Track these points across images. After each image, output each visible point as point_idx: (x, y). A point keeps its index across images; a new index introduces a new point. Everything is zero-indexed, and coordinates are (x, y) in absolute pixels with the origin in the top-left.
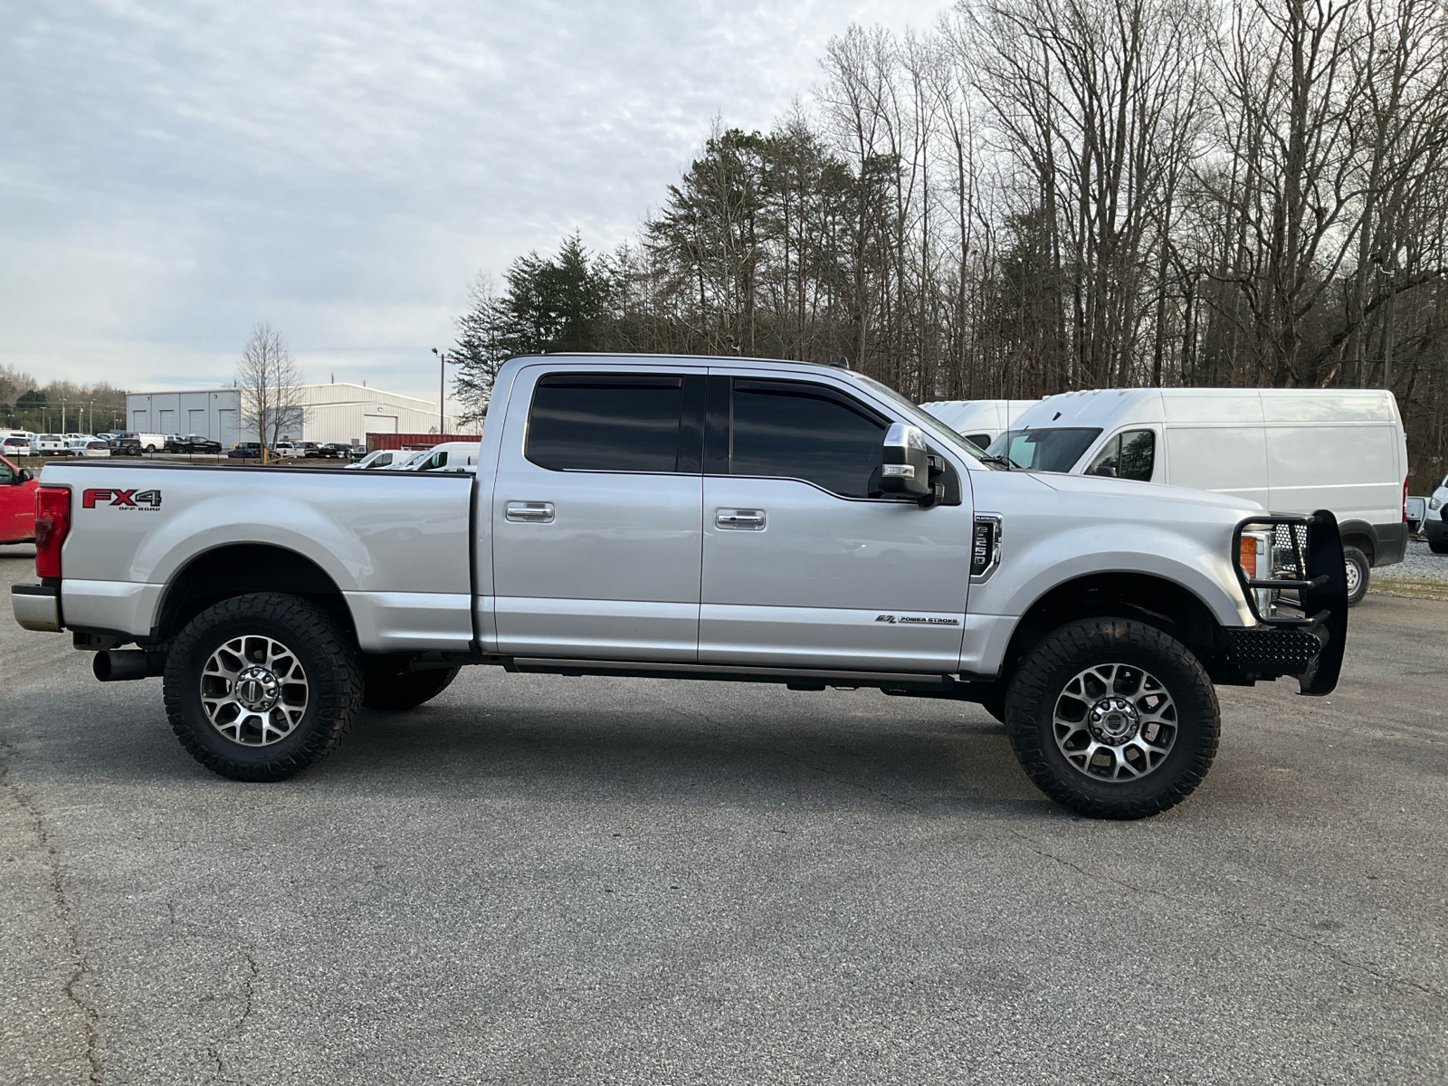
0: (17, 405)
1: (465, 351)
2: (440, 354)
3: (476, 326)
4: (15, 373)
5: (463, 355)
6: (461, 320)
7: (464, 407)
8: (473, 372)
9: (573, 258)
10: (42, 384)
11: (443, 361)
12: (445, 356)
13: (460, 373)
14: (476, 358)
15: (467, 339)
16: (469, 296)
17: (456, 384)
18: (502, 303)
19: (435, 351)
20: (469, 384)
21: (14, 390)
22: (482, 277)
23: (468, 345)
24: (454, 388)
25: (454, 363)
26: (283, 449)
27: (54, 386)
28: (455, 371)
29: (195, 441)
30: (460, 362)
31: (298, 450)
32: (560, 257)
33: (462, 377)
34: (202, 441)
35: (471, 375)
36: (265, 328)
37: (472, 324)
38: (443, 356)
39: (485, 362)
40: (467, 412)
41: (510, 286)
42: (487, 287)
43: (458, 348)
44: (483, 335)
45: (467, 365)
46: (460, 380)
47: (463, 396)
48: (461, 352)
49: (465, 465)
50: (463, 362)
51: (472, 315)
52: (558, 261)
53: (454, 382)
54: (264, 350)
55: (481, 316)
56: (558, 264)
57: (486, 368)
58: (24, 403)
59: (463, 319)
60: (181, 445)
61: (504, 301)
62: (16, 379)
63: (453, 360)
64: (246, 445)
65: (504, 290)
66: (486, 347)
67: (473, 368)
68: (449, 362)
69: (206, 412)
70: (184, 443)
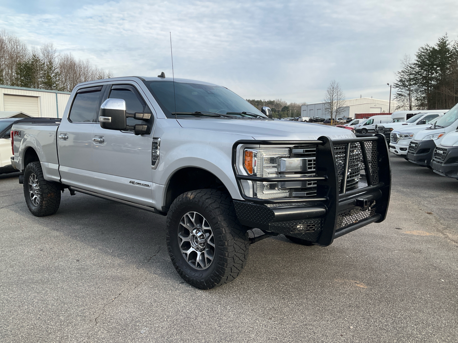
0: (282, 110)
1: (399, 83)
2: (390, 85)
3: (403, 74)
4: (282, 101)
5: (398, 85)
6: (398, 73)
7: (398, 103)
8: (402, 90)
9: (443, 45)
10: (288, 104)
11: (391, 88)
12: (392, 86)
13: (397, 91)
14: (404, 85)
15: (400, 79)
16: (401, 64)
17: (395, 95)
18: (414, 65)
19: (388, 84)
20: (400, 95)
21: (281, 106)
22: (406, 56)
23: (401, 81)
24: (395, 97)
25: (395, 88)
26: (339, 120)
27: (291, 104)
28: (395, 90)
29: (317, 118)
30: (397, 87)
31: (344, 120)
32: (437, 45)
33: (398, 92)
34: (319, 118)
35: (402, 92)
36: (334, 82)
37: (402, 73)
38: (391, 86)
39: (407, 87)
40: (399, 105)
41: (417, 59)
42: (408, 59)
43: (397, 82)
44: (407, 77)
45: (400, 88)
46: (397, 94)
47: (398, 99)
48: (398, 84)
49: (379, 123)
50: (399, 87)
51: (403, 70)
52: (436, 47)
53: (395, 94)
54: (333, 89)
55: (406, 70)
56: (437, 48)
57: (407, 89)
58: (283, 109)
59: (399, 72)
60: (314, 120)
61: (414, 64)
62: (282, 103)
63: (395, 87)
64: (328, 119)
65: (414, 59)
66: (407, 81)
67: (402, 89)
68: (393, 88)
69: (322, 109)
70: (314, 119)
